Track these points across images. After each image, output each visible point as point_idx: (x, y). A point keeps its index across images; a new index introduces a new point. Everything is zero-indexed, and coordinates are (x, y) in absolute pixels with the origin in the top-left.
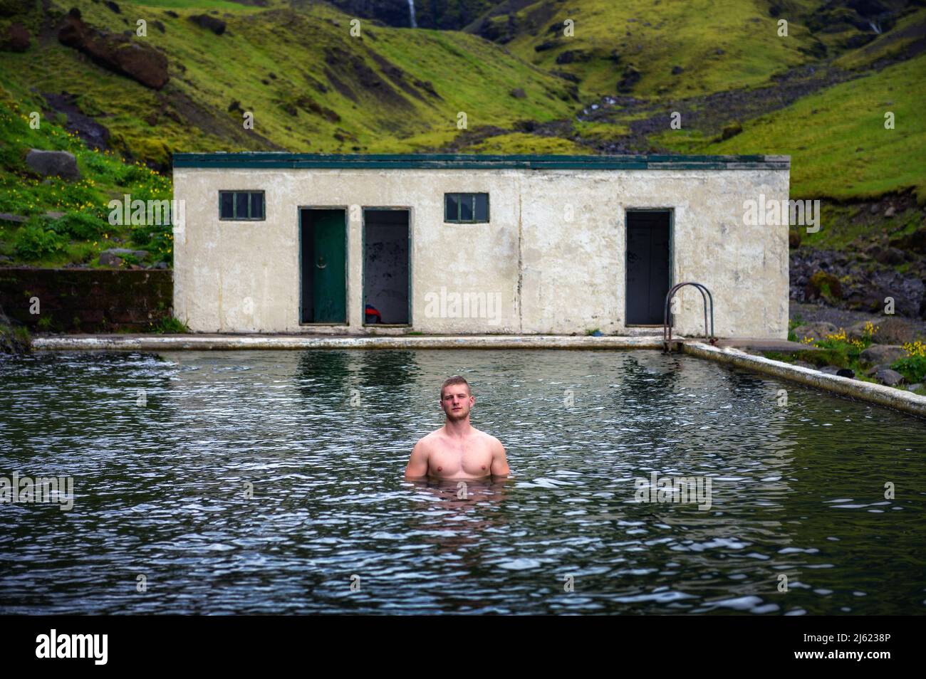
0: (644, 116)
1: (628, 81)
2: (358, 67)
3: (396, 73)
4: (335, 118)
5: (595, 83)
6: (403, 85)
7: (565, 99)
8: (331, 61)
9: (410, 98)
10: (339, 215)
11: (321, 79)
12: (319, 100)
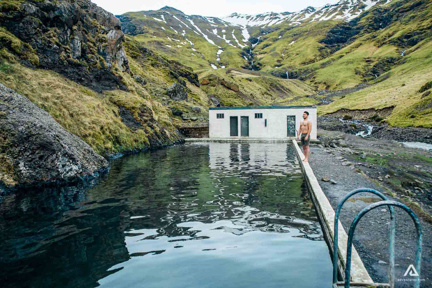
0: (329, 94)
1: (328, 87)
2: (276, 86)
3: (283, 87)
4: (271, 96)
5: (322, 87)
6: (284, 89)
7: (315, 91)
8: (271, 85)
9: (285, 92)
10: (236, 118)
11: (269, 89)
12: (268, 92)
